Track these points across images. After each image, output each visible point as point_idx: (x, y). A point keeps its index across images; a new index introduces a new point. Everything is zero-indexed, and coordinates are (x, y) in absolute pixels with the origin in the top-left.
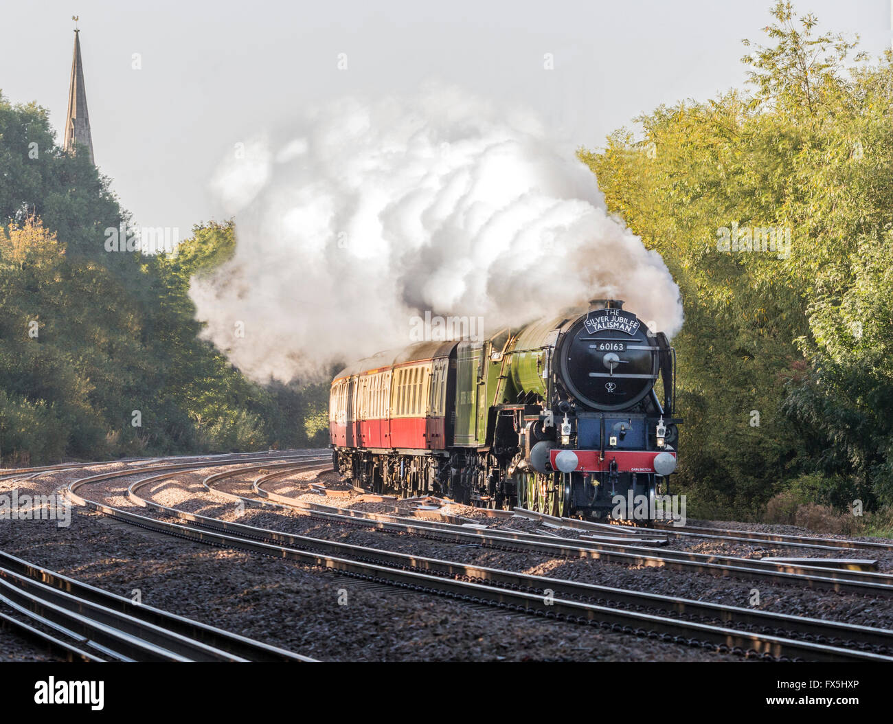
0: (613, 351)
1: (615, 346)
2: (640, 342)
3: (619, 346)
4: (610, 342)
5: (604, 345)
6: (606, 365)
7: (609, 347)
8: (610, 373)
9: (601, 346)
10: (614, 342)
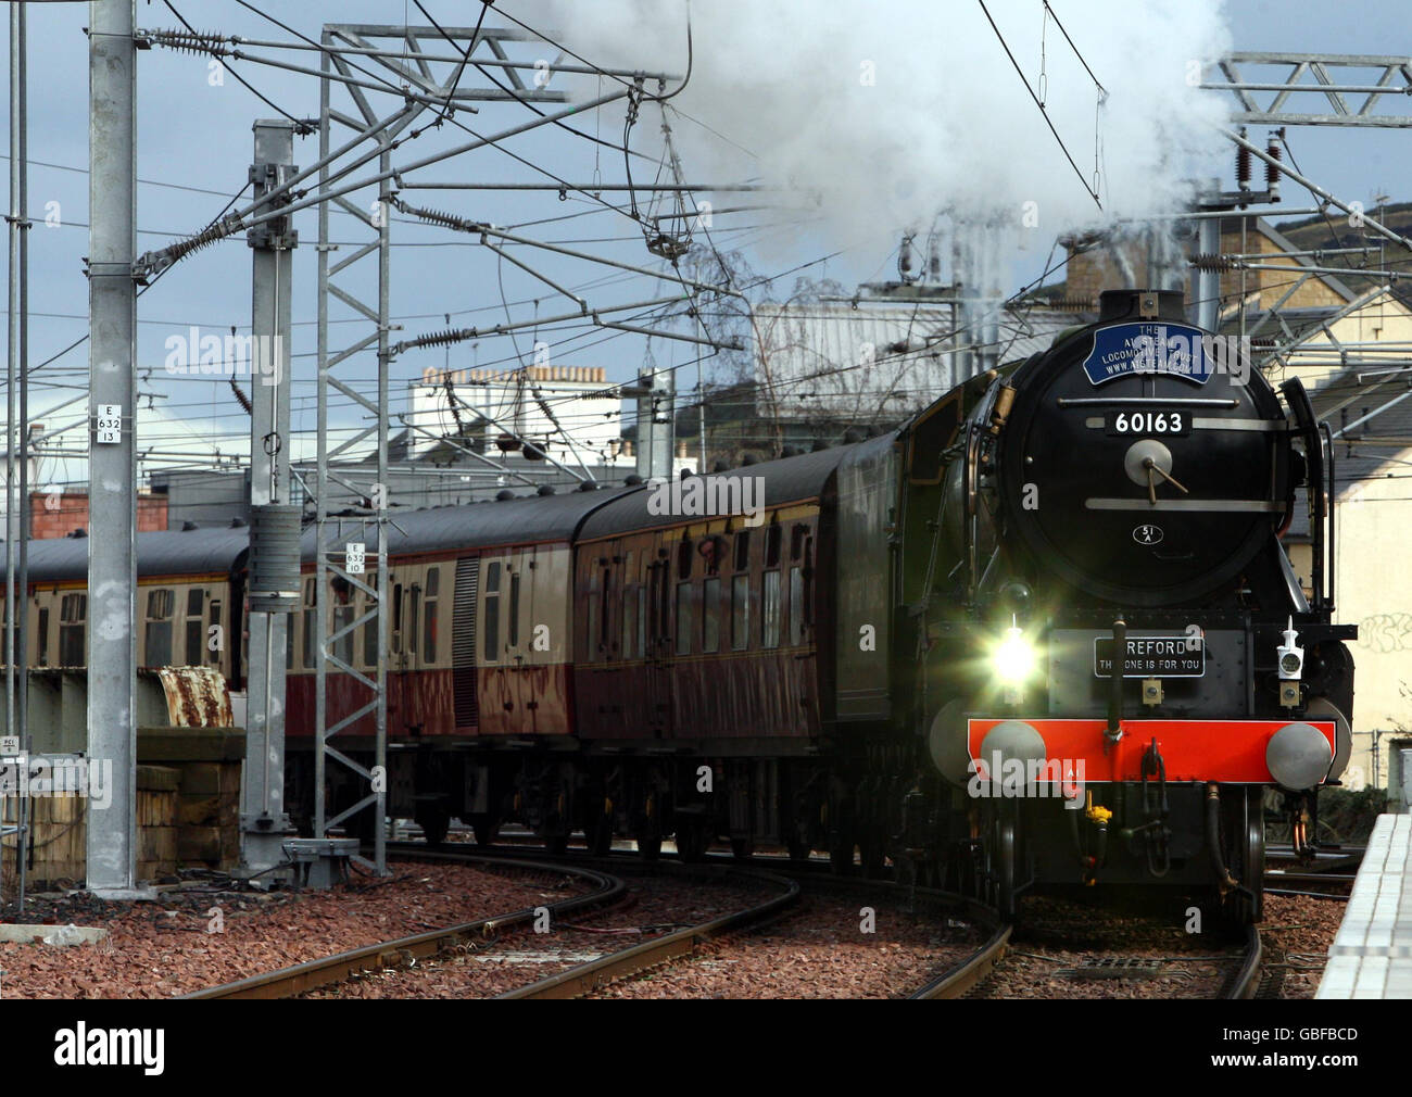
0: (1154, 435)
1: (1158, 421)
2: (1230, 407)
3: (1170, 422)
4: (1144, 408)
5: (1128, 418)
6: (1136, 476)
7: (1138, 423)
8: (1148, 497)
9: (1120, 421)
10: (1155, 409)
